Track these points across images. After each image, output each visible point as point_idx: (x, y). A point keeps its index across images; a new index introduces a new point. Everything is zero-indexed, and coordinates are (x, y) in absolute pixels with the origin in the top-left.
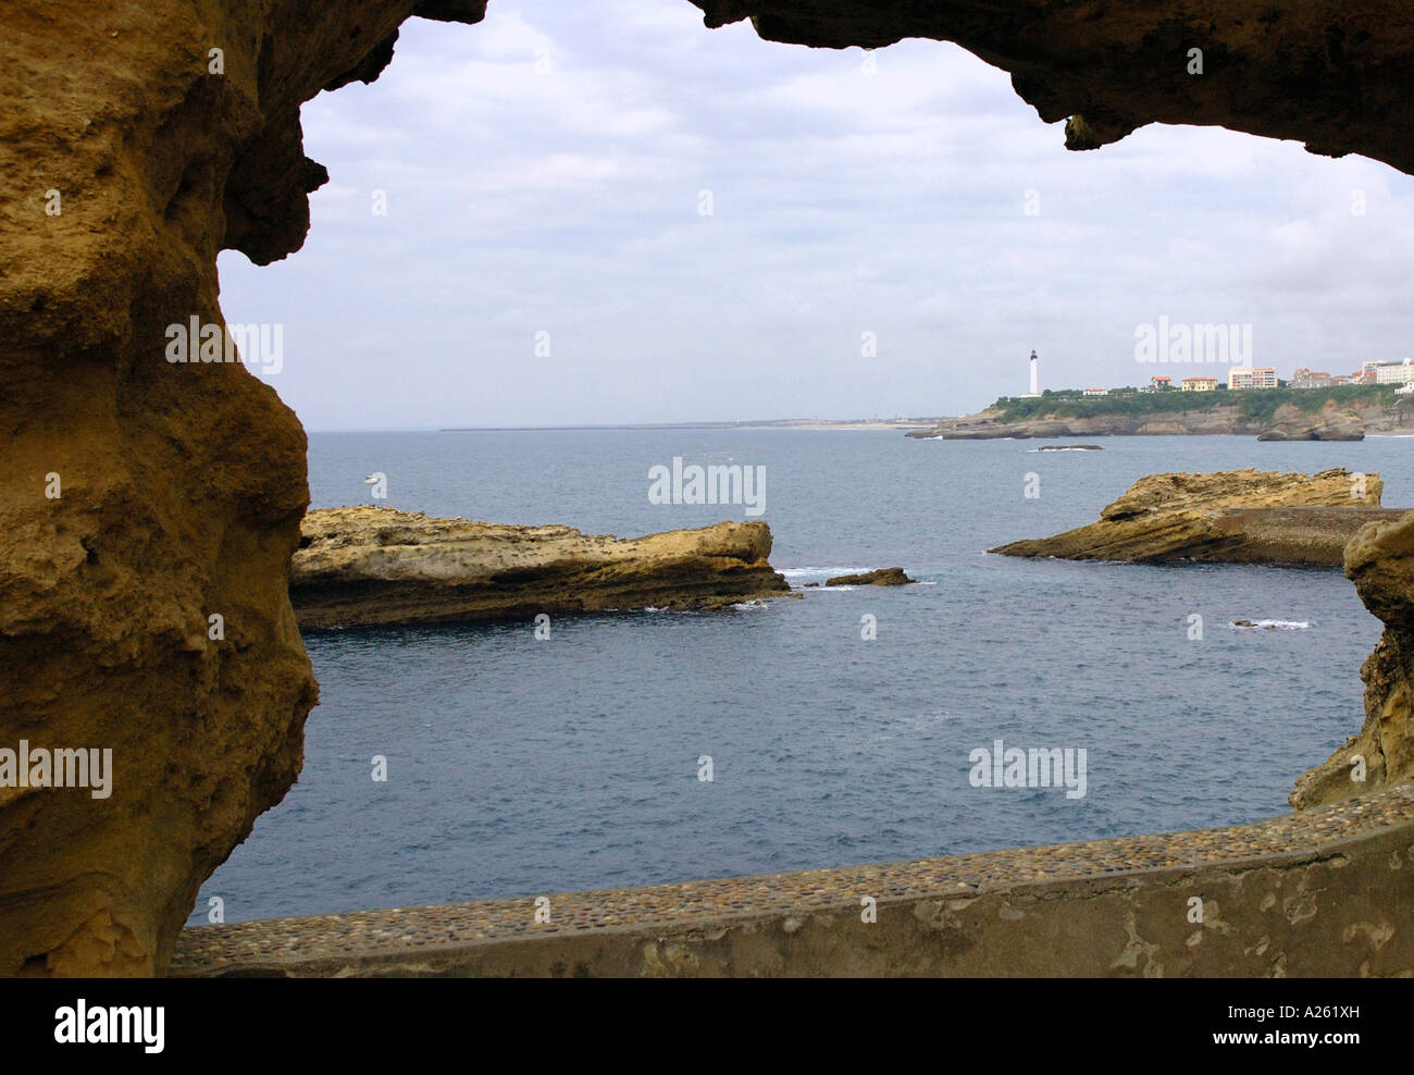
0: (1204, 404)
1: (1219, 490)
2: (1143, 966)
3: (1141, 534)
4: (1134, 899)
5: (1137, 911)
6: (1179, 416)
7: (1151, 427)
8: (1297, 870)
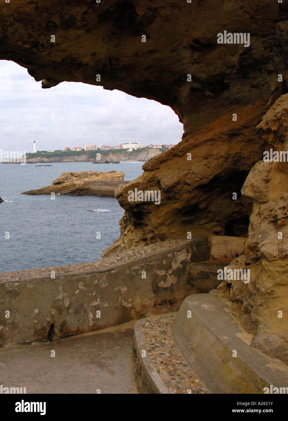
0: (79, 154)
1: (83, 176)
2: (64, 299)
3: (63, 188)
4: (62, 282)
5: (62, 285)
6: (72, 157)
7: (65, 160)
8: (103, 273)
